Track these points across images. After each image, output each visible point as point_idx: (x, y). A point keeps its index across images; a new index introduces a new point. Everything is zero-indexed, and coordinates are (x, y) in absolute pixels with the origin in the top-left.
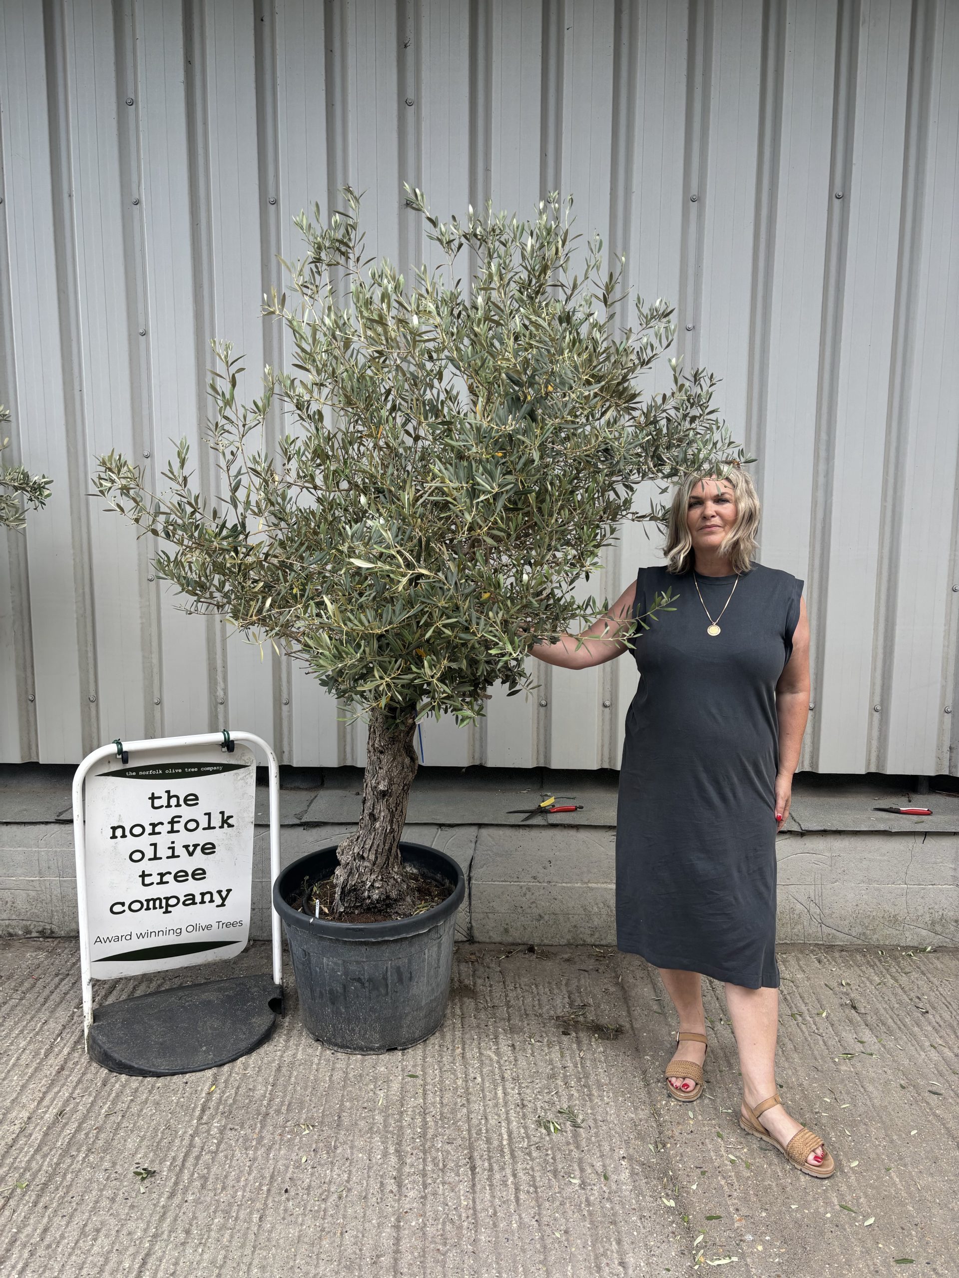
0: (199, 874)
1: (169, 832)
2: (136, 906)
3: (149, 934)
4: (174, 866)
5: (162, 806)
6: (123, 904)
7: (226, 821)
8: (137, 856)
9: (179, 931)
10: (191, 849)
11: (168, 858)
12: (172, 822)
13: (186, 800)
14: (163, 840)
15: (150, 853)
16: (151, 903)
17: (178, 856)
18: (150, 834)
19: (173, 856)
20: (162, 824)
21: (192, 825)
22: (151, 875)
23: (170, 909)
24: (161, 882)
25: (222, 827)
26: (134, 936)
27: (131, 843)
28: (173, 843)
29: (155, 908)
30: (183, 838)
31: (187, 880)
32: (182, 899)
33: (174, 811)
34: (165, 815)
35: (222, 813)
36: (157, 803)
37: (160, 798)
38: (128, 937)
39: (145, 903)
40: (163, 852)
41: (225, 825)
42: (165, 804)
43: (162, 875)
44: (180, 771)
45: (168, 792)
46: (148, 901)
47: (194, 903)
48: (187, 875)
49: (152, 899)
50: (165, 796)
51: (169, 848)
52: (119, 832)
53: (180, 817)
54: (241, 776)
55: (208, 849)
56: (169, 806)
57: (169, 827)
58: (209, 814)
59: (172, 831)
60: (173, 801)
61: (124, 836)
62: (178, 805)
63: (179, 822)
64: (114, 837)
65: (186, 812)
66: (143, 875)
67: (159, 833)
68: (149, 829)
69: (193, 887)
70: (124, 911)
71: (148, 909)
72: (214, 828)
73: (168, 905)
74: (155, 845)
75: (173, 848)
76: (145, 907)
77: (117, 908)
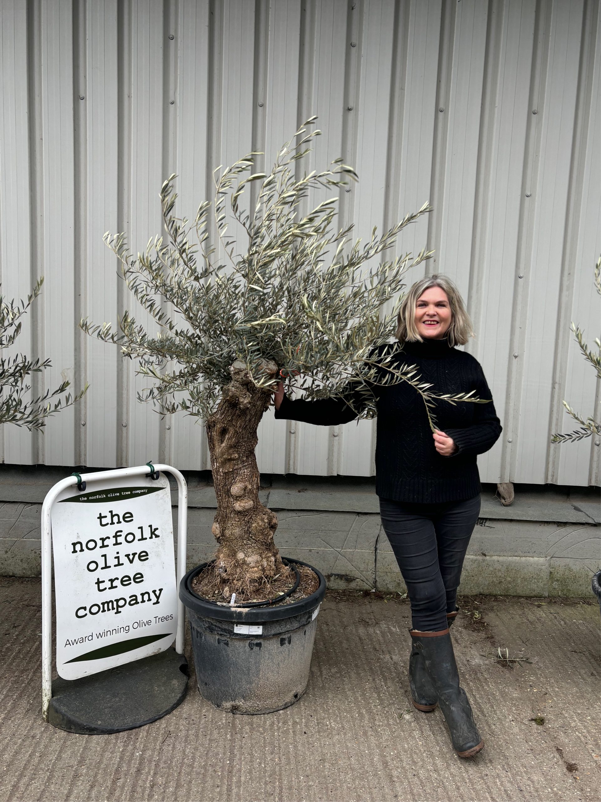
0: (139, 578)
1: (114, 545)
2: (95, 609)
3: (105, 633)
4: (119, 572)
5: (107, 524)
6: (85, 608)
7: (153, 533)
8: (92, 566)
9: (127, 628)
10: (131, 557)
11: (115, 566)
12: (116, 536)
13: (124, 518)
14: (111, 552)
15: (102, 564)
16: (106, 605)
17: (122, 564)
18: (101, 547)
19: (119, 564)
20: (109, 538)
21: (130, 538)
22: (104, 582)
23: (120, 609)
24: (112, 587)
25: (151, 538)
26: (95, 636)
27: (88, 556)
28: (118, 553)
29: (109, 610)
30: (125, 549)
31: (130, 583)
32: (128, 600)
33: (117, 527)
34: (110, 531)
35: (151, 526)
36: (104, 521)
37: (106, 517)
38: (90, 638)
39: (101, 606)
40: (112, 562)
41: (154, 536)
42: (110, 522)
43: (112, 581)
44: (118, 494)
45: (111, 512)
46: (103, 604)
47: (137, 603)
48: (130, 579)
49: (107, 602)
50: (109, 515)
51: (115, 558)
52: (78, 547)
53: (121, 531)
54: (161, 496)
55: (143, 556)
56: (112, 523)
57: (113, 541)
58: (141, 528)
59: (117, 544)
60: (115, 519)
61: (82, 550)
62: (119, 522)
63: (120, 536)
64: (75, 551)
65: (125, 527)
66: (98, 582)
67: (107, 546)
68: (100, 543)
69: (135, 589)
70: (86, 615)
71: (104, 611)
72: (146, 539)
73: (118, 606)
74: (105, 556)
75: (118, 558)
76: (101, 609)
77: (82, 612)
